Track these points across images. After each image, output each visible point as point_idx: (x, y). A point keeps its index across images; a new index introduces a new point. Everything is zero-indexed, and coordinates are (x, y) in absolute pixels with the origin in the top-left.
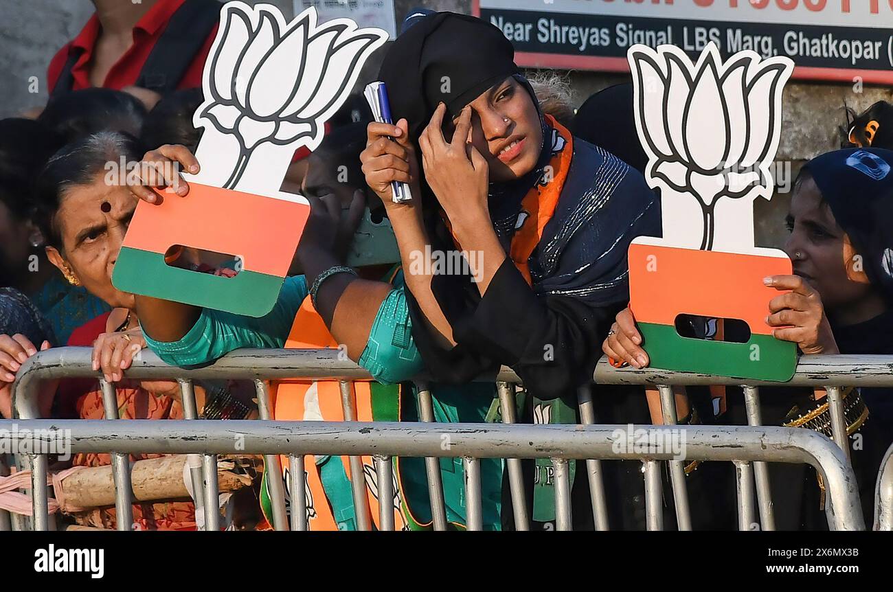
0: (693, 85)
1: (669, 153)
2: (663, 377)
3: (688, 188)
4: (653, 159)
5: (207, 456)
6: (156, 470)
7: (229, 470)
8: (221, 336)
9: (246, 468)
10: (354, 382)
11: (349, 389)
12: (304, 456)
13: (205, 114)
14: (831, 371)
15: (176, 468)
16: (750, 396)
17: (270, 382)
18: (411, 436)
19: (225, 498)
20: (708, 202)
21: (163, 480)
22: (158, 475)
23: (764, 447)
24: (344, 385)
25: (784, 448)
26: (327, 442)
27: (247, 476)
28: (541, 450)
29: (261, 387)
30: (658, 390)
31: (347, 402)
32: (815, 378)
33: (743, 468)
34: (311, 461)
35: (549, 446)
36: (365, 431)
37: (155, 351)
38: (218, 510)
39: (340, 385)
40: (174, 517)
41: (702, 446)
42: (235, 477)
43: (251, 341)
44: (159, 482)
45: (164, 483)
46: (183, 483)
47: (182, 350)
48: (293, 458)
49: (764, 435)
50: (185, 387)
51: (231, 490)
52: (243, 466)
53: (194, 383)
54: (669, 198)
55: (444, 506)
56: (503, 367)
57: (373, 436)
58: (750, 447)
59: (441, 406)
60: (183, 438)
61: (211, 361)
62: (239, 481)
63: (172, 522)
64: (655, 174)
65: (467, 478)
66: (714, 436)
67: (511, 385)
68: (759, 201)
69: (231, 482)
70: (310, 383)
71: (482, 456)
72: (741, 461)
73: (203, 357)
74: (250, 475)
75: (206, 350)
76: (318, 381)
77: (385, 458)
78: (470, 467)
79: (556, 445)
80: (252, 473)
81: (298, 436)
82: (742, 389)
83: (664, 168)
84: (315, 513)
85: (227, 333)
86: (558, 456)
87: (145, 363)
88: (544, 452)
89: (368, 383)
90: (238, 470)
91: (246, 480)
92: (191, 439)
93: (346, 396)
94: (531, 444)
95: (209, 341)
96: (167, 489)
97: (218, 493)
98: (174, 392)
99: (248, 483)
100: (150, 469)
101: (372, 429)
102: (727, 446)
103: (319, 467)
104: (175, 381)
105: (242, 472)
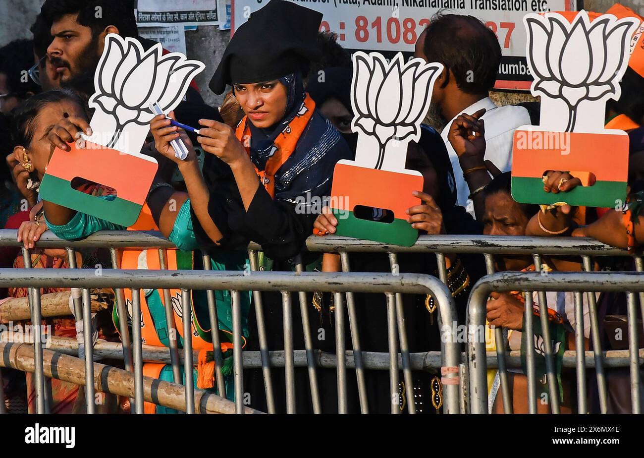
0: (386, 75)
1: (366, 113)
2: (343, 247)
3: (374, 133)
4: (357, 115)
5: (85, 289)
6: (53, 300)
7: (95, 300)
8: (90, 222)
9: (104, 299)
10: (166, 249)
11: (163, 254)
12: (140, 289)
13: (95, 100)
14: (439, 244)
15: (65, 299)
16: (392, 257)
17: (119, 250)
18: (201, 278)
19: (94, 315)
20: (383, 142)
21: (58, 305)
22: (55, 303)
23: (403, 285)
24: (161, 251)
25: (414, 286)
26: (153, 281)
27: (105, 303)
28: (275, 286)
29: (113, 251)
30: (340, 254)
31: (162, 261)
32: (430, 248)
33: (390, 296)
34: (144, 292)
35: (279, 284)
36: (175, 275)
37: (53, 231)
38: (91, 320)
39: (159, 252)
40: (62, 322)
41: (367, 284)
42: (98, 303)
43: (107, 226)
44: (55, 307)
45: (58, 307)
46: (69, 307)
47: (68, 230)
48: (134, 290)
49: (402, 278)
50: (70, 252)
51: (96, 311)
52: (103, 297)
53: (75, 250)
54: (362, 139)
55: (217, 320)
56: (251, 242)
57: (180, 278)
58: (395, 285)
59: (216, 264)
60: (71, 279)
61: (84, 237)
62: (100, 306)
63: (61, 326)
64: (356, 124)
65: (233, 302)
66: (374, 279)
67: (256, 252)
68: (412, 143)
69: (96, 306)
70: (142, 250)
71: (241, 289)
72: (389, 293)
73: (80, 234)
74: (107, 303)
75: (82, 230)
76: (147, 249)
77: (186, 290)
78: (234, 295)
79: (283, 283)
80: (107, 301)
81: (137, 278)
82: (388, 254)
83: (363, 121)
84: (144, 324)
85: (93, 221)
86: (285, 290)
87: (47, 238)
88: (277, 287)
89: (175, 251)
90: (100, 300)
91: (105, 305)
92: (76, 279)
93: (162, 257)
94: (269, 282)
95: (83, 225)
96: (60, 310)
97: (90, 312)
98: (63, 255)
99: (106, 307)
100: (50, 299)
101: (179, 274)
102: (382, 284)
103: (147, 298)
104: (65, 249)
105: (102, 301)
